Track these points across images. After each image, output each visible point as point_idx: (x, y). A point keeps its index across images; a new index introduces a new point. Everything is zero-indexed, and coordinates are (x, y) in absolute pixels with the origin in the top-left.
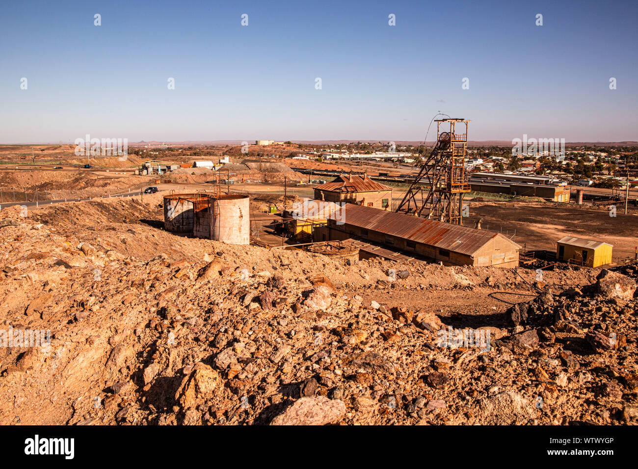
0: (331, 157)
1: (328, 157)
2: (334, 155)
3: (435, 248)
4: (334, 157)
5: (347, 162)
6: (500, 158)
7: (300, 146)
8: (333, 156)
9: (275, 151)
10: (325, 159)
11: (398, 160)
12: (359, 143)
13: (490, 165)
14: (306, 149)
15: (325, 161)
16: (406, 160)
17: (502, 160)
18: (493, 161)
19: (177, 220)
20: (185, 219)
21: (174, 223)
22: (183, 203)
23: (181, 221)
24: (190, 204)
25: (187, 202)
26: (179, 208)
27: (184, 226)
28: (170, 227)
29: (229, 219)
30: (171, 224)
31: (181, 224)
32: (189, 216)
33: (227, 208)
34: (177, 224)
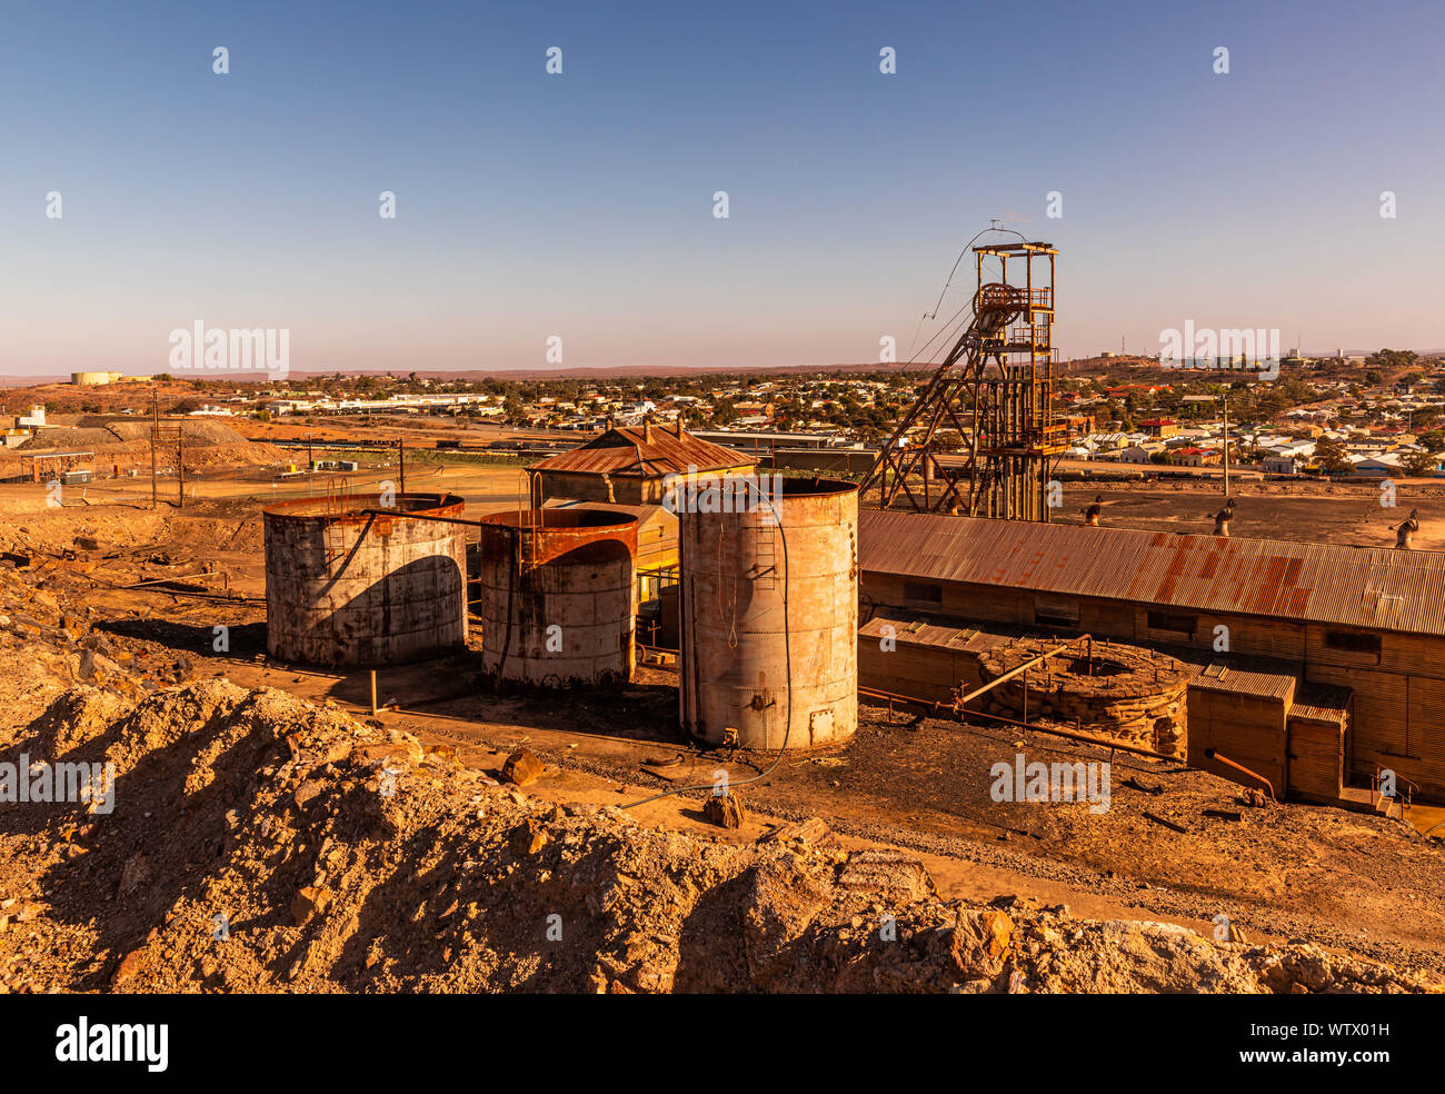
0: (290, 408)
1: (282, 409)
2: (299, 403)
3: (1301, 624)
4: (299, 408)
5: (334, 418)
6: (690, 398)
7: (198, 385)
8: (294, 406)
9: (130, 399)
10: (276, 414)
11: (464, 411)
12: (338, 376)
13: (673, 414)
14: (216, 391)
15: (279, 420)
16: (484, 410)
17: (694, 402)
18: (677, 405)
19: (359, 613)
20: (395, 605)
21: (346, 625)
22: (391, 534)
23: (381, 616)
24: (418, 536)
25: (406, 529)
26: (372, 557)
27: (393, 635)
28: (320, 647)
29: (817, 589)
30: (327, 635)
31: (380, 629)
32: (415, 590)
33: (814, 536)
34: (359, 630)
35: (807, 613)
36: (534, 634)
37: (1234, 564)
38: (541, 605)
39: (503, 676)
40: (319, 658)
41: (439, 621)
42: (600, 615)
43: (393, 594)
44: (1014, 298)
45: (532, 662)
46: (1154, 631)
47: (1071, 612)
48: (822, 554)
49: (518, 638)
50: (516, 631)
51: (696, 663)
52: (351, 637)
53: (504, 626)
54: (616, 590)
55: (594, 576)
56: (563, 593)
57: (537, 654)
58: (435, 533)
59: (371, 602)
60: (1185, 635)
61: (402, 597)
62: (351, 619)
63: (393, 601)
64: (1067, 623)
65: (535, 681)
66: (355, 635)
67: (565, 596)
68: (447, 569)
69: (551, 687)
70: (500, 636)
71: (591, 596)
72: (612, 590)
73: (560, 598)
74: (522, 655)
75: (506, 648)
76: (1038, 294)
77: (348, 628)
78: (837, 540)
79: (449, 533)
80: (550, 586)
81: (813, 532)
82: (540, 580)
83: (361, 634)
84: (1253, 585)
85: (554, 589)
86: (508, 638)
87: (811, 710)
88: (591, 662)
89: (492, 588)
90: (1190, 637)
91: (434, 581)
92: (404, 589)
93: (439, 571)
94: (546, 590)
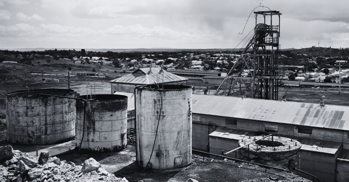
19: (36, 128)
20: (49, 125)
21: (32, 132)
22: (48, 102)
23: (44, 128)
24: (57, 103)
25: (53, 100)
26: (41, 109)
27: (48, 135)
28: (23, 139)
29: (177, 119)
30: (26, 135)
31: (44, 133)
32: (56, 120)
33: (176, 102)
34: (36, 133)
35: (174, 126)
36: (92, 133)
37: (324, 113)
38: (94, 124)
39: (82, 148)
40: (23, 142)
41: (64, 130)
42: (113, 128)
43: (48, 122)
44: (268, 28)
45: (91, 143)
46: (299, 134)
47: (275, 128)
48: (178, 108)
49: (87, 135)
50: (86, 133)
51: (139, 142)
52: (34, 135)
53: (82, 131)
54: (119, 120)
55: (112, 115)
56: (101, 121)
57: (93, 140)
58: (63, 102)
59: (40, 124)
60: (309, 135)
61: (51, 122)
62: (34, 129)
63: (48, 124)
64: (274, 131)
65: (92, 149)
66: (35, 135)
67: (102, 122)
68: (67, 113)
69: (97, 150)
70: (81, 134)
71: (111, 122)
72: (118, 120)
73: (100, 122)
74: (88, 141)
75: (83, 138)
76: (274, 27)
77: (33, 132)
78: (183, 104)
79: (68, 102)
80: (97, 118)
81: (176, 101)
82: (94, 117)
83: (37, 134)
84: (329, 119)
85: (98, 119)
86: (83, 135)
87: (175, 156)
88: (111, 143)
89: (79, 119)
90: (310, 136)
91: (63, 117)
92: (52, 120)
93: (64, 114)
94: (96, 120)
